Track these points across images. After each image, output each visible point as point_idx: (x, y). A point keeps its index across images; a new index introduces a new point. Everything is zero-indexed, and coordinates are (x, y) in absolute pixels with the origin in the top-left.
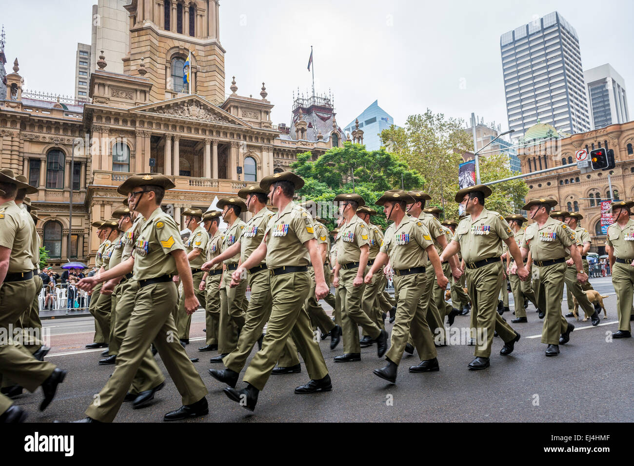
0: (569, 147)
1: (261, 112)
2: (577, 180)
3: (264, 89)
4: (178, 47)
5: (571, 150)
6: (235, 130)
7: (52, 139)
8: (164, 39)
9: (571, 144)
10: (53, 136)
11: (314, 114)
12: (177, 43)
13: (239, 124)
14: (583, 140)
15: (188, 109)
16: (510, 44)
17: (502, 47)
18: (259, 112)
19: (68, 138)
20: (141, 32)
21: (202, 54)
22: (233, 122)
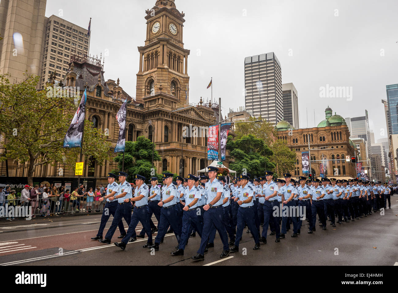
0: (297, 134)
2: (299, 150)
4: (174, 78)
5: (297, 135)
6: (204, 122)
7: (130, 119)
8: (170, 74)
9: (298, 133)
10: (131, 118)
12: (174, 76)
13: (206, 120)
14: (303, 132)
15: (190, 112)
16: (249, 63)
17: (245, 64)
18: (209, 114)
19: (136, 119)
20: (163, 69)
21: (182, 81)
22: (204, 119)
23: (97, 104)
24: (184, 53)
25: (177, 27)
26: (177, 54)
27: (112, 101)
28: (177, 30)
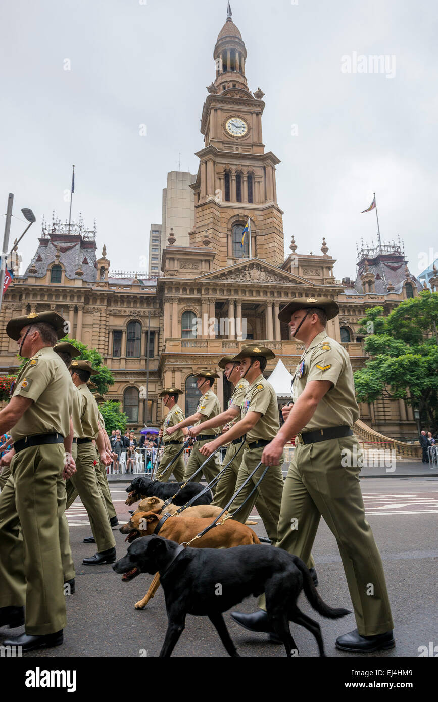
1: (322, 268)
3: (324, 244)
4: (238, 215)
6: (296, 289)
7: (131, 312)
8: (224, 210)
10: (132, 309)
11: (382, 265)
12: (236, 212)
13: (301, 283)
15: (249, 273)
18: (320, 268)
19: (144, 310)
20: (204, 206)
21: (261, 218)
22: (294, 281)
23: (50, 296)
24: (263, 161)
25: (245, 120)
26: (245, 170)
27: (81, 286)
28: (248, 125)
